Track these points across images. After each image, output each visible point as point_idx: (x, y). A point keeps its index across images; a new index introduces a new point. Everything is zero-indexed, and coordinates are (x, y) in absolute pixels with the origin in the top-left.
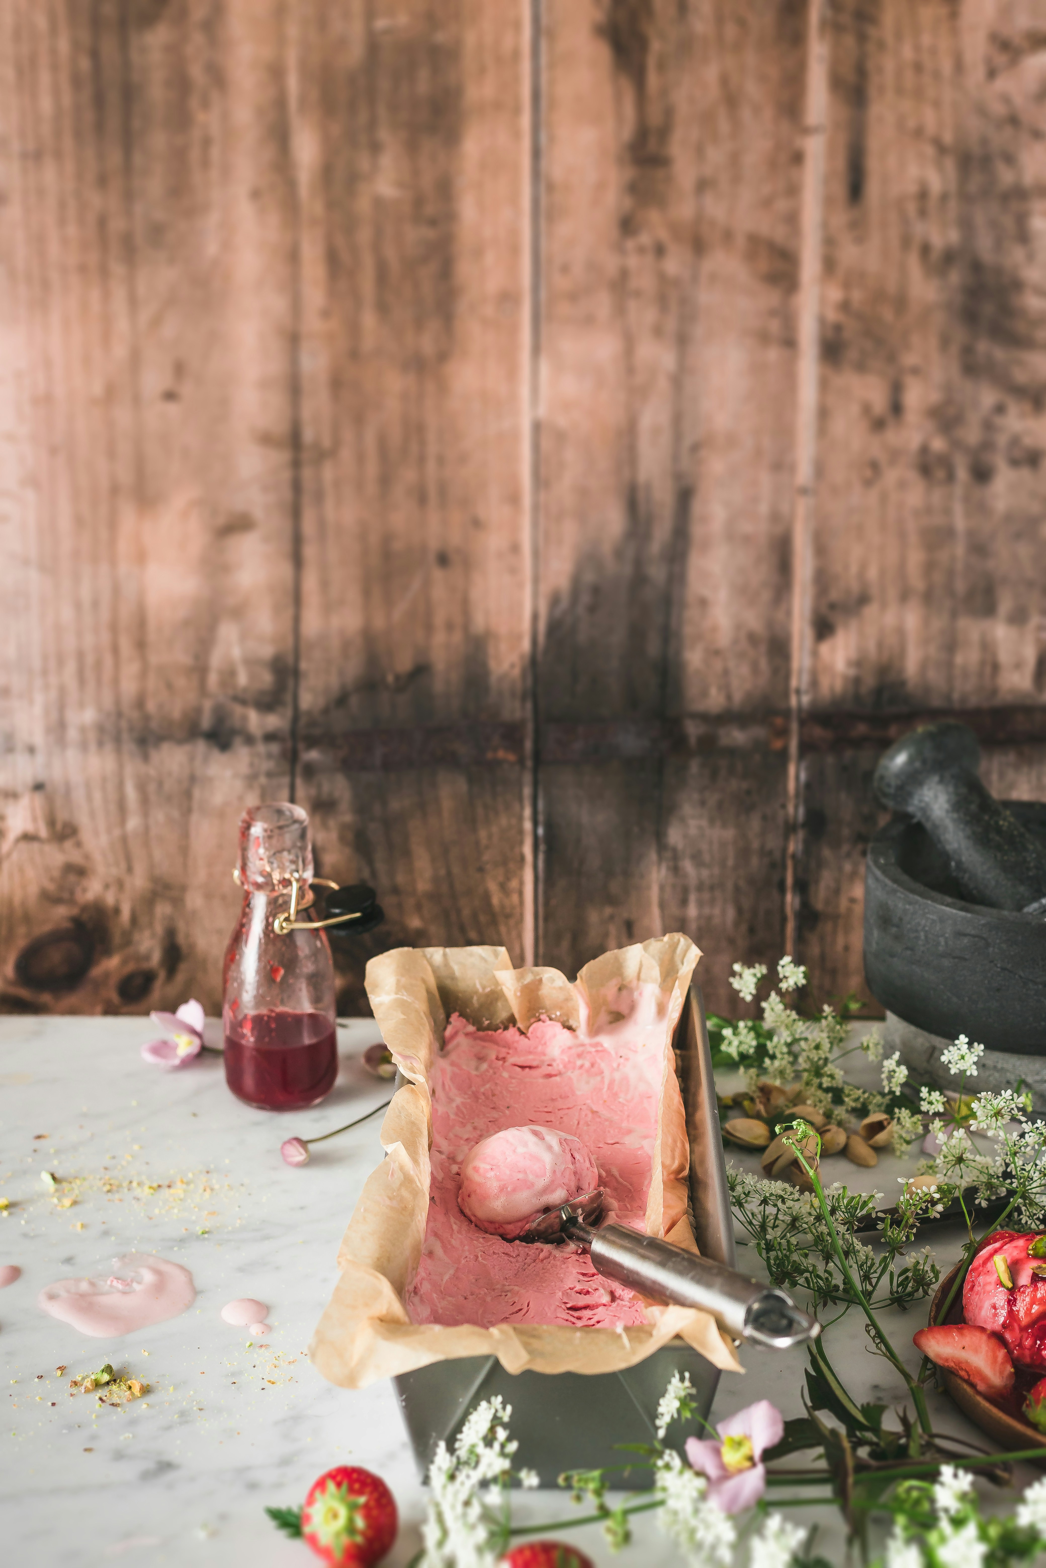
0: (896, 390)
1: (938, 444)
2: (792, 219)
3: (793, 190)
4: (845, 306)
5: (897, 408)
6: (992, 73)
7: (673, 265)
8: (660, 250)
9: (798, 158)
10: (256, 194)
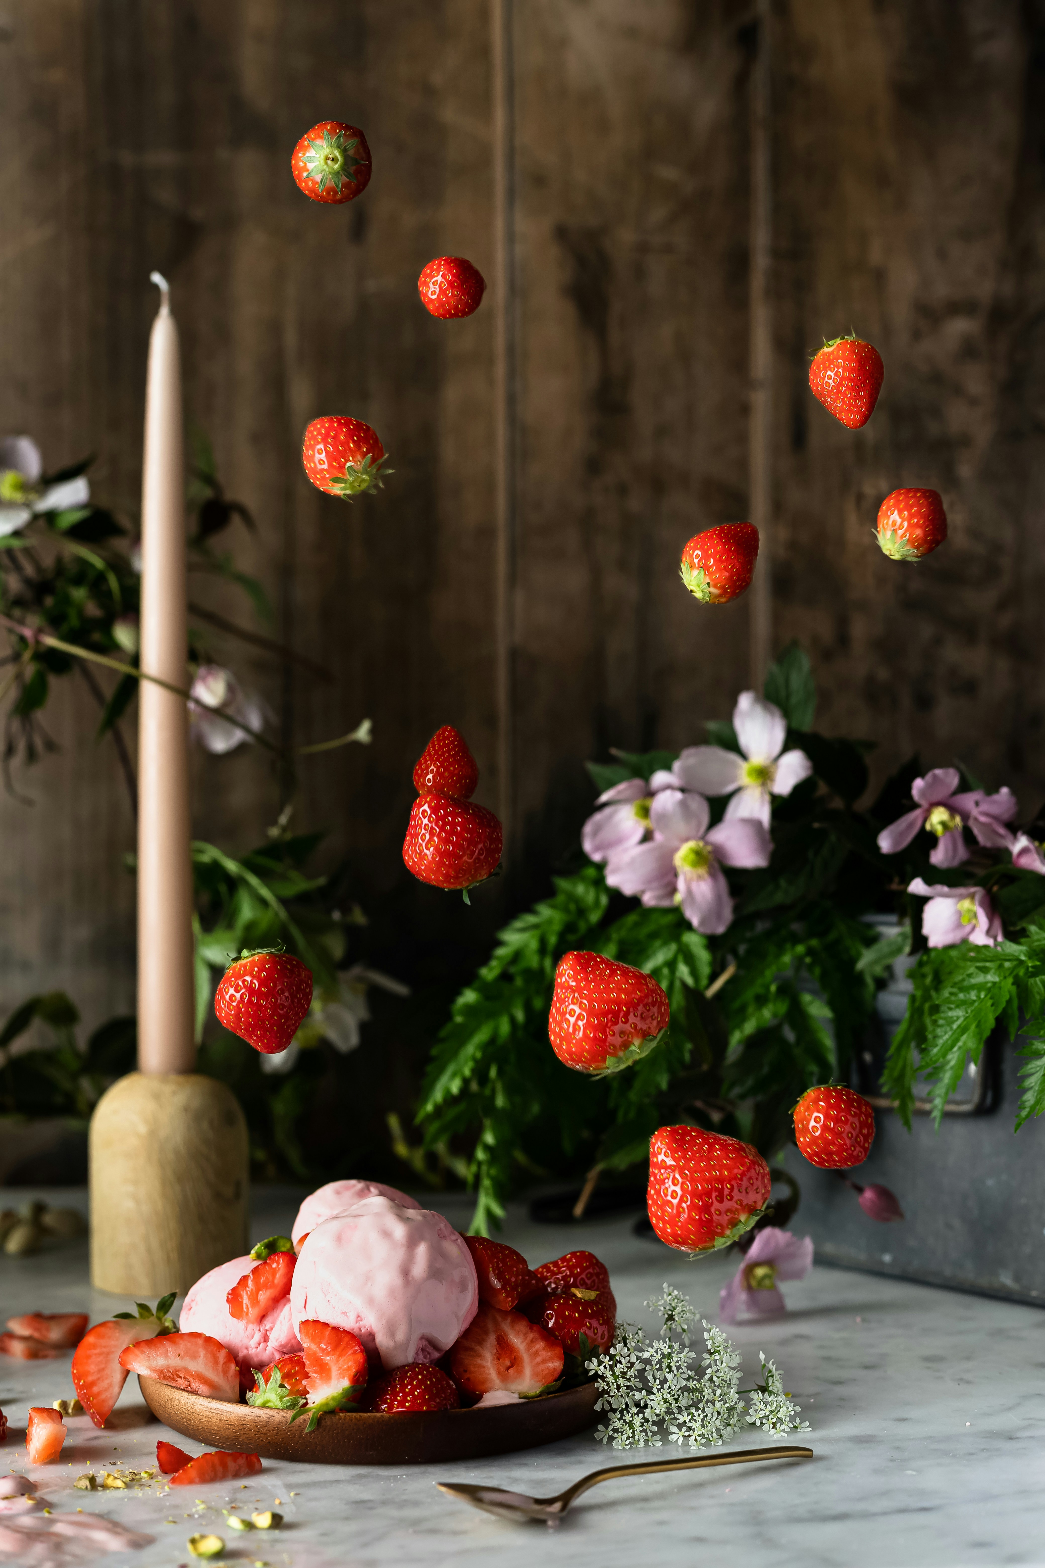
0: (842, 624)
1: (883, 674)
2: (743, 464)
3: (743, 438)
4: (792, 545)
5: (843, 640)
6: (917, 335)
7: (636, 503)
8: (622, 490)
9: (745, 410)
10: (256, 438)
